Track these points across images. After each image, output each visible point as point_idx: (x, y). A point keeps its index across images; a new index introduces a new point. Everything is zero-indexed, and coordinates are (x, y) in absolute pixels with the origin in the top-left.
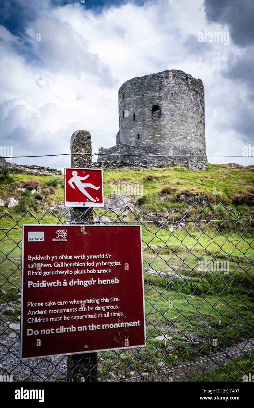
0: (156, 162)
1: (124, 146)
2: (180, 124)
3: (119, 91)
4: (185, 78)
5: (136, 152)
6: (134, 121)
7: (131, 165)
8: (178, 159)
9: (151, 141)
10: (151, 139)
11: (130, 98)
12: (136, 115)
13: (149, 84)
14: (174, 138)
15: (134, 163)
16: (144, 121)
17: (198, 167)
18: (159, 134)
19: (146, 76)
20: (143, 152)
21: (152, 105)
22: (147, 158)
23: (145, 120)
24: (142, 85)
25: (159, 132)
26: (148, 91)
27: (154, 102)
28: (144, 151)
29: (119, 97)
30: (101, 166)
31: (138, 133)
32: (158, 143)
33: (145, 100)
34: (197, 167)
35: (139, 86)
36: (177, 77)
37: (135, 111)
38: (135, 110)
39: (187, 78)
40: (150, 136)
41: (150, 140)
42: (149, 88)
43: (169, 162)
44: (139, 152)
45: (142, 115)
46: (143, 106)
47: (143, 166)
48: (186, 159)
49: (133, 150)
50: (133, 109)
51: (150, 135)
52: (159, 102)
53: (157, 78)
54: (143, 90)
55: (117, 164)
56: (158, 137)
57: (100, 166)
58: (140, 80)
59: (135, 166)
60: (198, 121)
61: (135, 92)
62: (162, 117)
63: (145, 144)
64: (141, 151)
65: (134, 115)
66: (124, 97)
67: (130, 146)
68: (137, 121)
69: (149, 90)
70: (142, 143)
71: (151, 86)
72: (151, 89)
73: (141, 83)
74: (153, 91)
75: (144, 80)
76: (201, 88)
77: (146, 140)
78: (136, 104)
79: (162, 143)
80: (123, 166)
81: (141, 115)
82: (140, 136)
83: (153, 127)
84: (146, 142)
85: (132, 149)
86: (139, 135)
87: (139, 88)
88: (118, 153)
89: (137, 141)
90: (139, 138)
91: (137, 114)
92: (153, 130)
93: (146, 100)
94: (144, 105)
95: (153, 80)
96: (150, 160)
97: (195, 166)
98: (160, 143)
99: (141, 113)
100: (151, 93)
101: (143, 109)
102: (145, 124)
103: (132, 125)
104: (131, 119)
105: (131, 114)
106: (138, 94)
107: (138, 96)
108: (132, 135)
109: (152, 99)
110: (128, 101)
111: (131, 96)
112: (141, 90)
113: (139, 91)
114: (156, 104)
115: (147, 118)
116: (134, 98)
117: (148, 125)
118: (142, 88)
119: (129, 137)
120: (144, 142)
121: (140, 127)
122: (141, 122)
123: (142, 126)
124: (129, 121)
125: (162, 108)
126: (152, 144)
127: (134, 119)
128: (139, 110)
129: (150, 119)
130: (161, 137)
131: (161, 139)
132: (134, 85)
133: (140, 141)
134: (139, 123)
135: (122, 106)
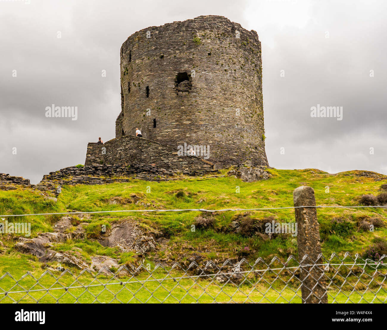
0: (184, 166)
1: (131, 140)
2: (222, 104)
3: (122, 49)
4: (230, 29)
5: (151, 150)
6: (148, 98)
7: (146, 171)
8: (220, 161)
9: (176, 131)
10: (176, 128)
11: (141, 60)
13: (171, 38)
14: (213, 127)
15: (151, 169)
16: (164, 98)
17: (256, 175)
18: (189, 120)
19: (167, 25)
20: (163, 150)
21: (176, 72)
22: (170, 159)
23: (166, 96)
24: (161, 40)
25: (188, 117)
26: (170, 50)
27: (181, 68)
28: (164, 148)
29: (122, 58)
30: (98, 172)
31: (154, 118)
32: (188, 135)
33: (165, 63)
34: (254, 175)
35: (156, 42)
36: (218, 27)
37: (148, 82)
38: (148, 80)
39: (233, 30)
40: (174, 123)
41: (173, 130)
42: (172, 45)
43: (205, 166)
44: (157, 149)
45: (161, 88)
46: (162, 74)
47: (166, 174)
48: (234, 161)
49: (147, 145)
50: (146, 78)
52: (189, 67)
53: (184, 29)
54: (161, 48)
55: (123, 169)
56: (186, 125)
57: (94, 173)
58: (157, 32)
59: (154, 173)
60: (252, 98)
61: (149, 51)
62: (193, 92)
63: (165, 137)
64: (159, 148)
65: (147, 89)
66: (130, 58)
68: (152, 98)
69: (172, 48)
70: (161, 134)
71: (174, 42)
72: (175, 47)
73: (159, 37)
74: (178, 49)
75: (164, 31)
76: (255, 46)
77: (166, 129)
78: (151, 71)
79: (194, 135)
80: (133, 173)
81: (159, 88)
82: (157, 124)
83: (179, 108)
84: (168, 134)
85: (144, 144)
86: (155, 120)
87: (155, 45)
88: (121, 150)
89: (151, 130)
90: (155, 126)
91: (152, 88)
92: (179, 113)
93: (167, 64)
94: (163, 72)
95: (178, 33)
96: (175, 162)
97: (251, 174)
98: (190, 134)
99: (159, 85)
100: (175, 53)
101: (161, 79)
102: (166, 104)
103: (144, 104)
104: (142, 95)
105: (142, 86)
106: (153, 54)
107: (154, 58)
108: (145, 121)
109: (177, 63)
110: (137, 65)
111: (142, 57)
112: (158, 48)
113: (156, 49)
114: (184, 70)
115: (169, 94)
116: (147, 61)
117: (171, 106)
118: (160, 44)
119: (138, 125)
120: (163, 134)
121: (158, 109)
122: (159, 100)
123: (161, 107)
124: (138, 98)
125: (194, 78)
126: (176, 135)
127: (148, 95)
128: (156, 81)
129: (174, 95)
130: (193, 125)
131: (193, 128)
132: (146, 40)
133: (158, 132)
134: (156, 101)
135: (127, 74)
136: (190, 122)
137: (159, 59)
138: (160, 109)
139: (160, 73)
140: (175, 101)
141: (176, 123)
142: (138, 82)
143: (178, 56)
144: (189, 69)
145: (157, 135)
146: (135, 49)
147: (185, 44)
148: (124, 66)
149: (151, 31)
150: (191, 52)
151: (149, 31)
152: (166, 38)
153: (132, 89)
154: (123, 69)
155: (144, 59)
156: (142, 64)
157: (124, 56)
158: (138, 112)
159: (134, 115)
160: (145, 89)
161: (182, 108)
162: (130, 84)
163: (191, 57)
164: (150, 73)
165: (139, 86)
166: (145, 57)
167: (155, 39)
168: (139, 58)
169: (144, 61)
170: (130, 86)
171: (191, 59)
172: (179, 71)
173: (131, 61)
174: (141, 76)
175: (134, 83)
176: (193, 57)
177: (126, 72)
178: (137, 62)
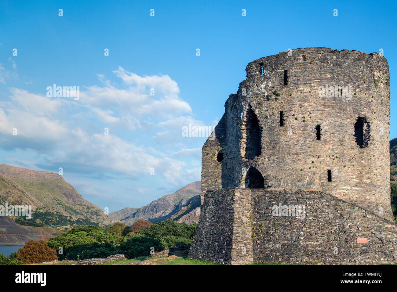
6: (318, 141)
9: (356, 190)
10: (356, 186)
12: (323, 129)
13: (351, 70)
16: (342, 145)
18: (369, 178)
19: (346, 52)
21: (357, 116)
23: (345, 143)
24: (339, 69)
25: (368, 175)
26: (349, 85)
27: (361, 111)
31: (329, 168)
35: (331, 69)
38: (320, 116)
40: (354, 180)
41: (354, 188)
42: (352, 79)
45: (339, 131)
46: (340, 113)
50: (315, 113)
51: (354, 178)
53: (364, 63)
54: (339, 80)
56: (366, 184)
58: (334, 57)
61: (322, 79)
62: (371, 144)
63: (344, 195)
65: (318, 128)
66: (286, 81)
67: (341, 200)
68: (325, 142)
69: (352, 83)
70: (339, 191)
71: (355, 76)
72: (355, 83)
74: (358, 87)
75: (342, 58)
77: (346, 185)
78: (324, 105)
79: (373, 197)
81: (336, 131)
82: (332, 177)
83: (360, 162)
84: (347, 192)
86: (329, 172)
87: (331, 74)
89: (325, 184)
90: (329, 179)
91: (326, 128)
92: (360, 168)
93: (345, 102)
94: (341, 111)
95: (359, 66)
98: (369, 196)
99: (336, 126)
100: (355, 91)
101: (339, 120)
102: (345, 153)
103: (314, 148)
104: (309, 134)
105: (308, 122)
108: (313, 170)
109: (357, 104)
110: (301, 93)
111: (310, 84)
112: (335, 78)
113: (332, 78)
114: (364, 115)
115: (349, 141)
116: (318, 92)
117: (351, 157)
118: (338, 74)
119: (302, 172)
120: (341, 191)
121: (333, 158)
122: (335, 147)
123: (338, 155)
124: (301, 137)
125: (372, 127)
126: (357, 196)
127: (318, 137)
128: (331, 120)
129: (354, 143)
130: (372, 185)
131: (372, 189)
132: (318, 63)
133: (335, 187)
134: (332, 147)
135: (276, 99)
136: (369, 181)
138: (337, 157)
139: (338, 111)
140: (355, 151)
141: (356, 180)
142: (301, 116)
143: (357, 95)
144: (369, 114)
145: (333, 192)
146: (297, 70)
147: (365, 82)
148: (269, 87)
149: (325, 53)
150: (370, 94)
151: (322, 52)
152: (346, 68)
153: (290, 122)
154: (264, 91)
155: (314, 87)
156: (309, 93)
157: (269, 74)
158: (302, 156)
159: (291, 157)
160: (314, 127)
161: (362, 162)
162: (284, 115)
163: (371, 101)
164: (322, 108)
165: (304, 121)
166: (316, 85)
167: (332, 65)
168: (305, 84)
169: (314, 90)
170: (285, 118)
171: (370, 102)
172: (359, 115)
173: (287, 85)
174: (308, 109)
175: (293, 115)
176: (372, 101)
177: (274, 97)
178: (301, 88)
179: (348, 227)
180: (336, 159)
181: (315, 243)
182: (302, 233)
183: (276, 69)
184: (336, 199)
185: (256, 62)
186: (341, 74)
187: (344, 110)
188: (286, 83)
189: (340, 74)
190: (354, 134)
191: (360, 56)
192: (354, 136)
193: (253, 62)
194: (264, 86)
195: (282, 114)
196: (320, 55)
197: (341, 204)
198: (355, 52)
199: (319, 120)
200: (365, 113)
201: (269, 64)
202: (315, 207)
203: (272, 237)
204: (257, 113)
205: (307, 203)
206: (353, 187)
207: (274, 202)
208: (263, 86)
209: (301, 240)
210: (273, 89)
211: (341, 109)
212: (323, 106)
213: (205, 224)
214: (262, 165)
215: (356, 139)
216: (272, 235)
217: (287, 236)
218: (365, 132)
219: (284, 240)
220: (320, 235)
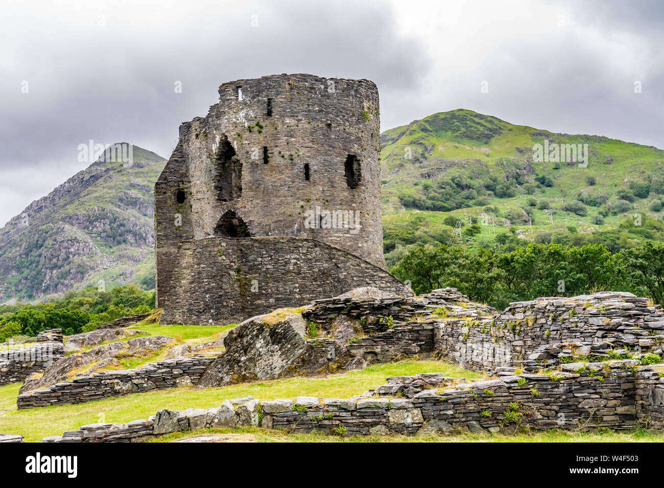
5: (351, 266)
6: (307, 182)
9: (348, 237)
11: (296, 122)
12: (313, 168)
13: (340, 101)
16: (333, 187)
18: (360, 223)
21: (347, 153)
23: (335, 185)
24: (327, 101)
26: (338, 119)
27: (351, 148)
33: (333, 136)
35: (320, 100)
37: (308, 157)
38: (309, 154)
42: (341, 112)
44: (359, 266)
45: (329, 171)
46: (329, 150)
50: (304, 150)
52: (358, 149)
54: (328, 113)
58: (322, 87)
61: (309, 111)
62: (362, 185)
64: (362, 265)
65: (307, 167)
66: (270, 111)
68: (315, 183)
69: (341, 117)
70: (330, 239)
71: (343, 108)
72: (345, 116)
73: (325, 95)
74: (347, 120)
78: (312, 141)
81: (326, 171)
83: (351, 206)
84: (339, 239)
87: (319, 105)
89: (316, 231)
91: (315, 167)
93: (335, 138)
94: (331, 148)
95: (348, 96)
99: (325, 166)
100: (344, 125)
101: (329, 158)
102: (335, 195)
103: (303, 190)
104: (297, 174)
105: (296, 160)
106: (316, 118)
107: (317, 124)
108: (303, 215)
109: (347, 140)
110: (288, 127)
111: (297, 116)
112: (323, 111)
113: (320, 111)
114: (354, 152)
115: (339, 182)
116: (307, 126)
117: (341, 200)
118: (327, 107)
119: (290, 218)
120: (333, 238)
121: (324, 201)
122: (326, 188)
123: (329, 198)
124: (289, 177)
125: (363, 165)
126: (349, 244)
127: (307, 177)
128: (320, 158)
129: (345, 185)
130: (364, 231)
131: (364, 236)
132: (305, 93)
133: (326, 234)
134: (321, 189)
135: (260, 132)
136: (361, 227)
137: (325, 128)
138: (327, 201)
140: (346, 194)
142: (288, 153)
143: (347, 130)
144: (359, 151)
145: (324, 239)
146: (283, 100)
147: (354, 115)
148: (250, 117)
149: (312, 82)
150: (359, 129)
151: (309, 80)
152: (334, 99)
153: (275, 159)
154: (244, 121)
155: (302, 120)
156: (297, 128)
157: (249, 100)
158: (290, 199)
159: (278, 200)
160: (302, 166)
161: (353, 205)
162: (268, 150)
163: (360, 136)
164: (311, 144)
165: (292, 160)
166: (303, 119)
167: (320, 96)
168: (291, 116)
169: (302, 123)
170: (269, 155)
171: (359, 138)
172: (349, 152)
173: (271, 116)
174: (295, 145)
175: (280, 153)
176: (362, 136)
177: (257, 128)
178: (288, 121)
179: (343, 277)
180: (327, 203)
181: (311, 295)
182: (297, 285)
183: (258, 96)
184: (329, 248)
185: (231, 83)
186: (330, 106)
187: (334, 147)
188: (269, 113)
189: (328, 106)
190: (344, 174)
191: (349, 85)
192: (344, 176)
193: (228, 83)
194: (244, 114)
195: (265, 150)
196: (307, 83)
197: (334, 251)
198: (344, 81)
199: (308, 159)
200: (355, 149)
201: (249, 89)
202: (310, 257)
203: (264, 292)
204: (236, 147)
205: (301, 252)
206: (345, 233)
207: (264, 253)
208: (242, 114)
209: (296, 292)
210: (254, 119)
211: (331, 146)
212: (311, 143)
213: (182, 281)
214: (243, 210)
215: (346, 180)
216: (265, 290)
217: (281, 289)
218: (355, 172)
219: (278, 294)
220: (315, 286)
